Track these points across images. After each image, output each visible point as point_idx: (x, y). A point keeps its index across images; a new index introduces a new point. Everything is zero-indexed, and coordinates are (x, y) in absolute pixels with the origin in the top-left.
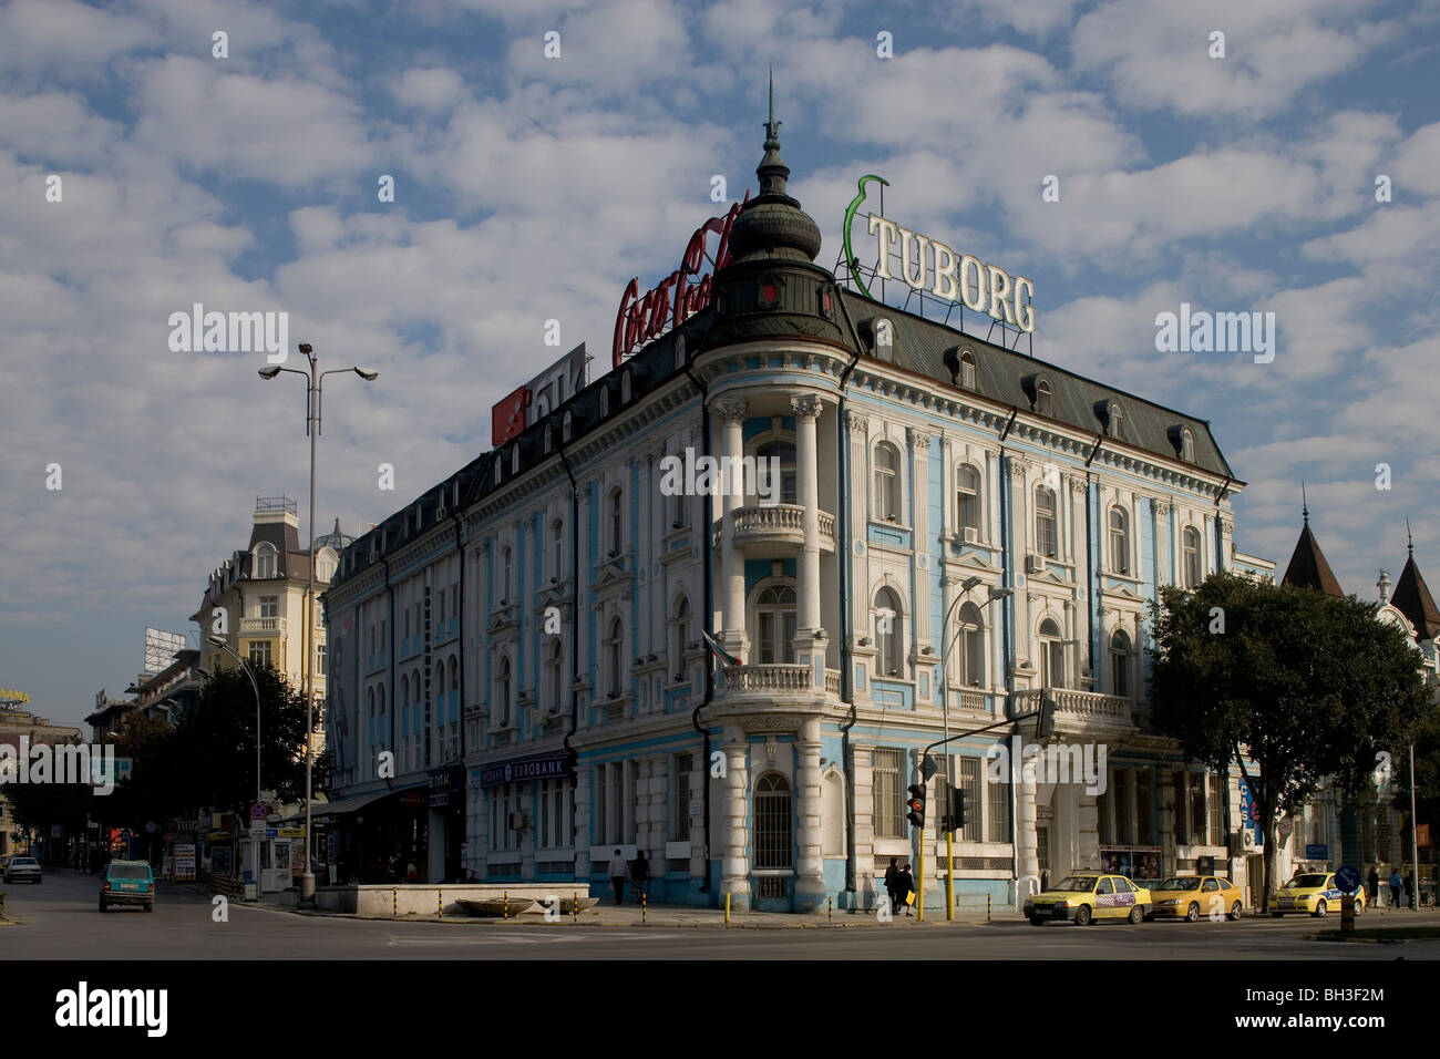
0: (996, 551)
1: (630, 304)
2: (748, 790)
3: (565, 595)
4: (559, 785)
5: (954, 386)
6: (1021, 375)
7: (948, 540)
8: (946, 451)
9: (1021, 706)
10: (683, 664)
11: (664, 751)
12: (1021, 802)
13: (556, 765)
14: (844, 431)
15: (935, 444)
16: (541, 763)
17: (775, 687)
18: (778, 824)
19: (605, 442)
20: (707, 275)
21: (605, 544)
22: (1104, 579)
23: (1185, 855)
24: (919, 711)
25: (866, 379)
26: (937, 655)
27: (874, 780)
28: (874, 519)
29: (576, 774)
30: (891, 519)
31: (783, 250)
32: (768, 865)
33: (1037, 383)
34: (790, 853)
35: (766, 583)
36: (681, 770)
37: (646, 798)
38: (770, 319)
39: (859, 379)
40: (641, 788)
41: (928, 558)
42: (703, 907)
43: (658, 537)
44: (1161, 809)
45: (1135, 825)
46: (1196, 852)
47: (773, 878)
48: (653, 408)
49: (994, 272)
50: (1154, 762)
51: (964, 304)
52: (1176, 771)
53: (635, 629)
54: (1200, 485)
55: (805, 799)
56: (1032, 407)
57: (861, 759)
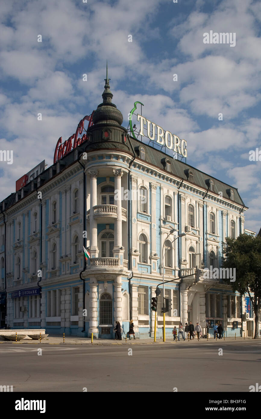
0: (177, 224)
1: (59, 145)
2: (98, 299)
3: (38, 237)
4: (36, 298)
5: (164, 170)
6: (184, 169)
7: (162, 220)
8: (162, 191)
9: (183, 273)
10: (76, 258)
11: (70, 286)
12: (183, 304)
13: (35, 291)
14: (130, 182)
15: (158, 188)
16: (30, 290)
17: (107, 265)
18: (108, 310)
19: (51, 187)
20: (84, 135)
21: (51, 220)
22: (208, 235)
23: (230, 321)
24: (153, 274)
25: (137, 165)
26: (158, 256)
27: (138, 296)
28: (139, 211)
29: (41, 294)
30: (144, 212)
31: (111, 121)
32: (104, 323)
33: (189, 172)
34: (111, 320)
35: (103, 232)
36: (76, 292)
37: (64, 302)
38: (106, 143)
39: (135, 165)
40: (62, 298)
41: (156, 225)
42: (83, 337)
43: (68, 217)
44: (223, 307)
45: (216, 311)
46: (232, 320)
47: (106, 328)
48: (67, 174)
49: (175, 137)
50: (221, 292)
51: (166, 146)
52: (227, 295)
53: (60, 247)
54: (236, 208)
55: (116, 302)
56: (187, 179)
57: (134, 289)
